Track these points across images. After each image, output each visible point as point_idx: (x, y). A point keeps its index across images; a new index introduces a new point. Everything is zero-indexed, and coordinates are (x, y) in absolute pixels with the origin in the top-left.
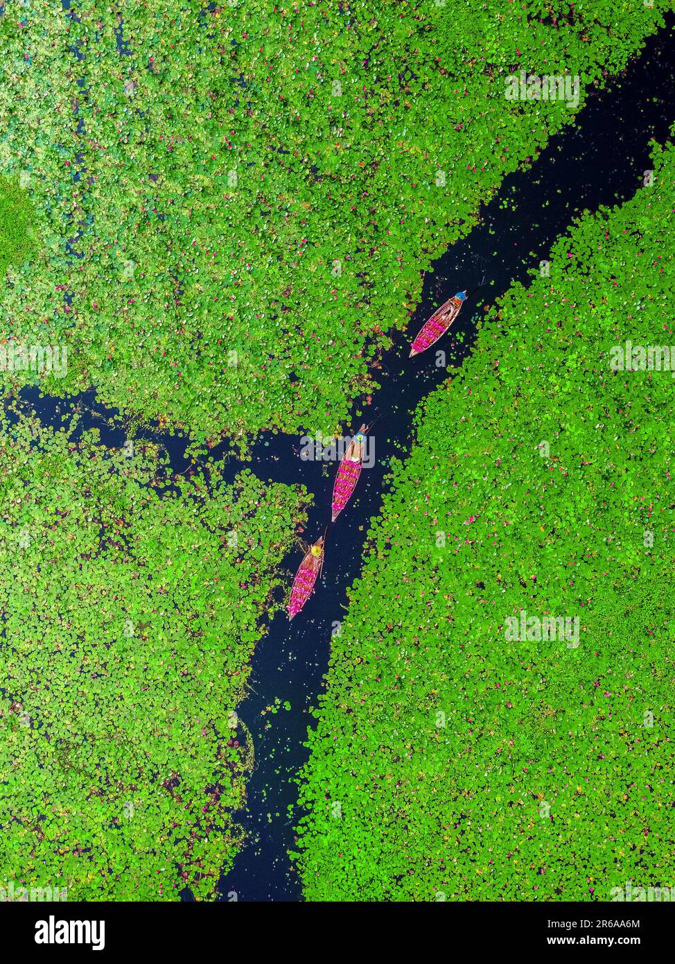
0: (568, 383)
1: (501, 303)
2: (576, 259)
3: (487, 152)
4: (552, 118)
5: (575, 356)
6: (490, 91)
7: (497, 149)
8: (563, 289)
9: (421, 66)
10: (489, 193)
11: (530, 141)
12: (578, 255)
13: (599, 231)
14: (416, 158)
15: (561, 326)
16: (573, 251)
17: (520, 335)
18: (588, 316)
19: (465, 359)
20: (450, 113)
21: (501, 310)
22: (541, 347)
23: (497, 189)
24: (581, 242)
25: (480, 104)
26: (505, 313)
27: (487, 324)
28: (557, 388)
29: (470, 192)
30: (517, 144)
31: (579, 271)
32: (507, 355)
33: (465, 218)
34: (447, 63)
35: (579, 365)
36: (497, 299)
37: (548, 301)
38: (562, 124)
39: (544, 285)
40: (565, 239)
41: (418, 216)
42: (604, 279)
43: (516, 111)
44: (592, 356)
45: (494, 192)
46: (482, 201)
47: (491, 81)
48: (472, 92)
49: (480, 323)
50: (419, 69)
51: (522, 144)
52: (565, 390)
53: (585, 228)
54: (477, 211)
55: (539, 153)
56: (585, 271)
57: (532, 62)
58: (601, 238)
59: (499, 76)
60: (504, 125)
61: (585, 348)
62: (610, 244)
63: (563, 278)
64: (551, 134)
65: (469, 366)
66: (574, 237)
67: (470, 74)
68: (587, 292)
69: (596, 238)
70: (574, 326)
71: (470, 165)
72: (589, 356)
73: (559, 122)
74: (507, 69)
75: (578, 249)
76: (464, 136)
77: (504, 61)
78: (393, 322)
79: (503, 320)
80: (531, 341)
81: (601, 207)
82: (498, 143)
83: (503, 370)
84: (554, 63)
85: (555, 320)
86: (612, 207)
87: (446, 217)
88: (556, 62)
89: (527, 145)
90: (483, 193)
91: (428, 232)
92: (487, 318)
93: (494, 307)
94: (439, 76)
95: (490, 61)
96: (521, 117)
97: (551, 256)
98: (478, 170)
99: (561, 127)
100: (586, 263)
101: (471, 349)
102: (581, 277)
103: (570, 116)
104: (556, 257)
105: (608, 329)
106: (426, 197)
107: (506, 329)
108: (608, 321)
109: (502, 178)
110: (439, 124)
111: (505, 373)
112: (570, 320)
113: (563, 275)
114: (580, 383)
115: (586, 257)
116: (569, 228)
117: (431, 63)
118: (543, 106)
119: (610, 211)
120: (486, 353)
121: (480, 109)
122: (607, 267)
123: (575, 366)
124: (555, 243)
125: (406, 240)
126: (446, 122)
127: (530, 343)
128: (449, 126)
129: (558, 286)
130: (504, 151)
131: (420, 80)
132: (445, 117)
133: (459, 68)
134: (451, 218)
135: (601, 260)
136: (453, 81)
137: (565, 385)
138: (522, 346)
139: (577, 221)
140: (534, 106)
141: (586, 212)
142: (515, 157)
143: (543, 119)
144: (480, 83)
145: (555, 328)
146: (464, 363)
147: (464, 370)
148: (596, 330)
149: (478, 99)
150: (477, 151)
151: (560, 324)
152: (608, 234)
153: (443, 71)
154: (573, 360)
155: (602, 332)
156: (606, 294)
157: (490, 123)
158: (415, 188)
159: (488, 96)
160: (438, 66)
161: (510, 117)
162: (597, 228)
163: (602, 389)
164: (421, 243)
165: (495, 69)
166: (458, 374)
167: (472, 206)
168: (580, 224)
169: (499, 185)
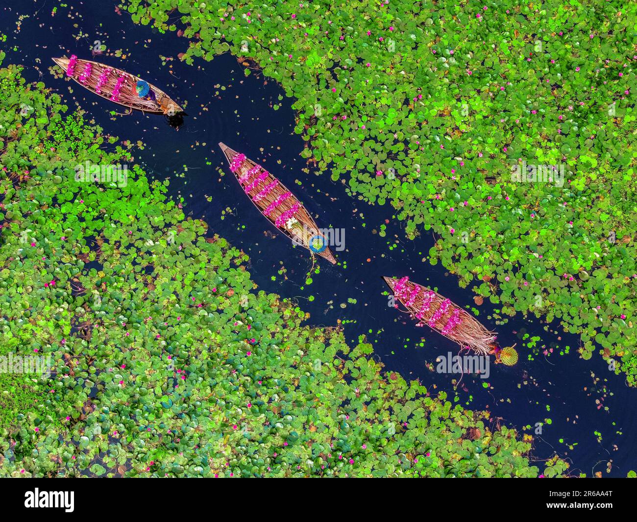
0: (584, 159)
1: (468, 278)
2: (383, 162)
3: (218, 322)
4: (158, 220)
5: (539, 152)
6: (118, 325)
7: (214, 306)
8: (434, 179)
9: (81, 448)
10: (287, 313)
11: (196, 251)
12: (376, 159)
13: (335, 129)
14: (238, 444)
15: (494, 178)
16: (370, 168)
17: (516, 242)
18: (473, 135)
19: (567, 329)
20: (158, 391)
21: (480, 277)
22: (531, 206)
23: (281, 300)
24: (356, 156)
25: (140, 341)
26: (484, 271)
27: (505, 298)
28: (593, 176)
29: (289, 344)
30: (202, 273)
31: (402, 156)
32: (552, 261)
33: (332, 351)
34: (72, 402)
35: (552, 144)
36: (462, 284)
37: (457, 202)
38: (166, 202)
39: (431, 210)
40: (352, 182)
41: (336, 433)
42: (412, 116)
43: (149, 278)
44: (536, 124)
45: (286, 305)
46: (303, 324)
47: (101, 324)
48: (121, 356)
49: (505, 310)
50: (86, 452)
51: (203, 265)
52: (594, 163)
53: (333, 152)
54: (319, 332)
55: (216, 236)
56: (401, 146)
57: (66, 259)
58: (346, 127)
59: (92, 312)
60: (174, 297)
61: (523, 138)
62: (355, 111)
63: (415, 180)
64: (182, 216)
65: (577, 322)
66: (349, 168)
67: (90, 361)
68: (435, 142)
69: (346, 134)
70: (492, 157)
71: (244, 349)
72: (535, 130)
73: (162, 206)
74: (80, 300)
75: (366, 160)
76: (196, 364)
77: (65, 305)
78: (519, 459)
79: (495, 272)
80: (524, 223)
81: (298, 130)
82: (203, 305)
83: (576, 267)
84: (68, 223)
85: (485, 188)
86: (296, 113)
87: (334, 381)
88: (64, 219)
89: (204, 257)
90: (290, 323)
91: (362, 413)
92: (495, 300)
93: (475, 289)
94: (96, 414)
95: (67, 330)
96: (158, 269)
97: (382, 202)
98: (251, 333)
99: (172, 203)
100: (388, 145)
101: (549, 319)
102: (412, 154)
103: (152, 190)
104: (384, 194)
105: (489, 104)
106: (303, 419)
107: (509, 266)
108: (477, 104)
109: (262, 293)
110: (177, 408)
111: (581, 262)
112: (482, 163)
113: (411, 180)
114: (580, 140)
115: (378, 147)
116: (335, 177)
117: (76, 432)
118: (138, 235)
119: (302, 116)
120: (553, 296)
121: (149, 341)
122: (392, 114)
123: (555, 151)
124: (360, 198)
125: (379, 449)
126: (173, 397)
127: (526, 225)
128: (180, 390)
129: (430, 186)
130: (215, 294)
131: (105, 446)
132: (165, 399)
133: (81, 381)
134: (334, 373)
135: (381, 123)
136: (104, 390)
137: (588, 165)
138: (533, 237)
139: (323, 166)
140: (138, 250)
141: (306, 153)
142: (225, 274)
143: (159, 233)
144: (105, 343)
145: (498, 186)
146: (573, 330)
147: (585, 331)
148: (493, 123)
149: (132, 345)
150: (219, 339)
151: (490, 180)
152: (338, 115)
153: (88, 409)
154: (545, 154)
155: (495, 111)
156: (434, 112)
157: (170, 321)
158: (289, 441)
159: (125, 328)
160: (79, 419)
161: (159, 287)
162: (331, 134)
163: (584, 106)
164: (381, 422)
165: (80, 320)
166: (593, 340)
167: (311, 339)
168: (328, 160)
169: (273, 297)
